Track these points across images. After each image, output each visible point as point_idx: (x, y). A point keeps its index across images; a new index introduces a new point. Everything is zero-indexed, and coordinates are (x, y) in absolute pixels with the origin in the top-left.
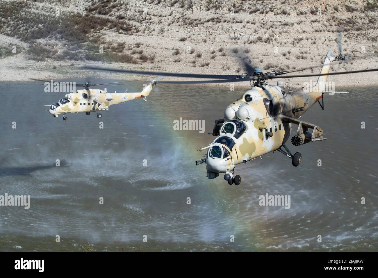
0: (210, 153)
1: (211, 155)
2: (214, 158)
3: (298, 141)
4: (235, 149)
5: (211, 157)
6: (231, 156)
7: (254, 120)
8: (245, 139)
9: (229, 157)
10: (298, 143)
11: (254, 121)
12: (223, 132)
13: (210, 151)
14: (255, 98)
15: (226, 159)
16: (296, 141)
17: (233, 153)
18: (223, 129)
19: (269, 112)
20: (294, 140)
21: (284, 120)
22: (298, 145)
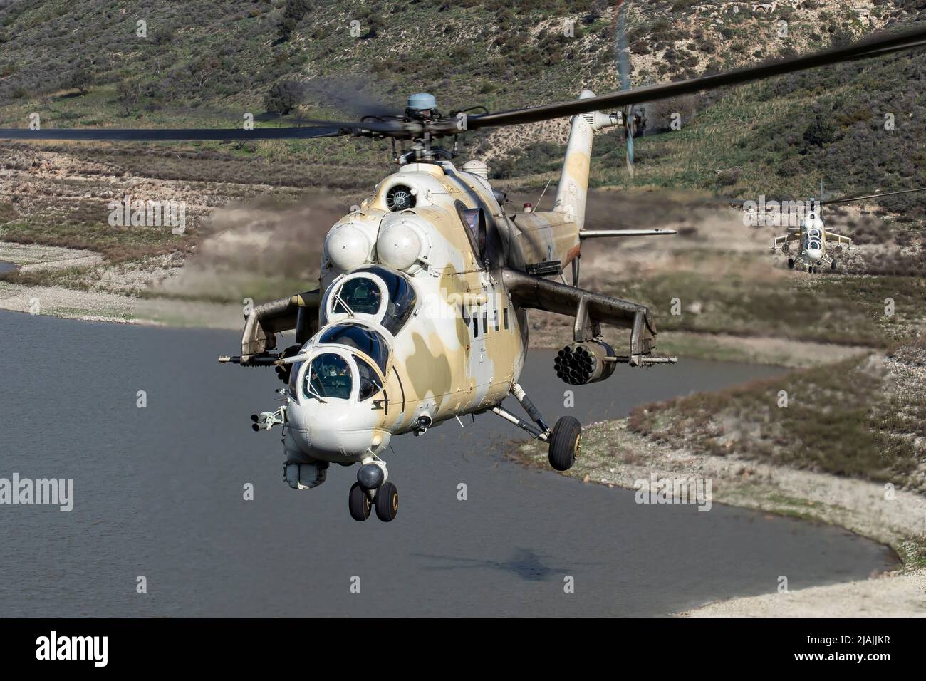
0: (305, 381)
1: (311, 389)
2: (321, 402)
3: (582, 363)
4: (394, 367)
5: (310, 396)
6: (385, 392)
7: (441, 271)
8: (417, 338)
9: (379, 396)
10: (580, 370)
11: (440, 277)
12: (339, 309)
13: (307, 373)
14: (427, 195)
15: (369, 402)
16: (573, 364)
17: (390, 383)
18: (335, 299)
19: (478, 254)
20: (565, 362)
21: (518, 292)
22: (580, 379)
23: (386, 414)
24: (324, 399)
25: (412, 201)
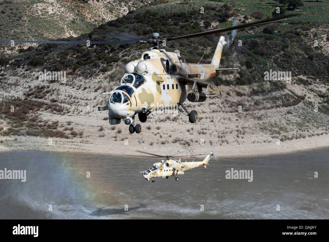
0: (111, 99)
3: (193, 97)
4: (134, 96)
5: (112, 102)
6: (130, 101)
7: (152, 74)
8: (143, 89)
9: (129, 102)
10: (193, 99)
12: (124, 82)
13: (111, 97)
14: (152, 56)
15: (126, 103)
16: (192, 97)
17: (132, 99)
18: (123, 80)
19: (166, 70)
20: (189, 97)
21: (181, 80)
22: (193, 101)
23: (131, 106)
24: (115, 103)
25: (149, 58)
